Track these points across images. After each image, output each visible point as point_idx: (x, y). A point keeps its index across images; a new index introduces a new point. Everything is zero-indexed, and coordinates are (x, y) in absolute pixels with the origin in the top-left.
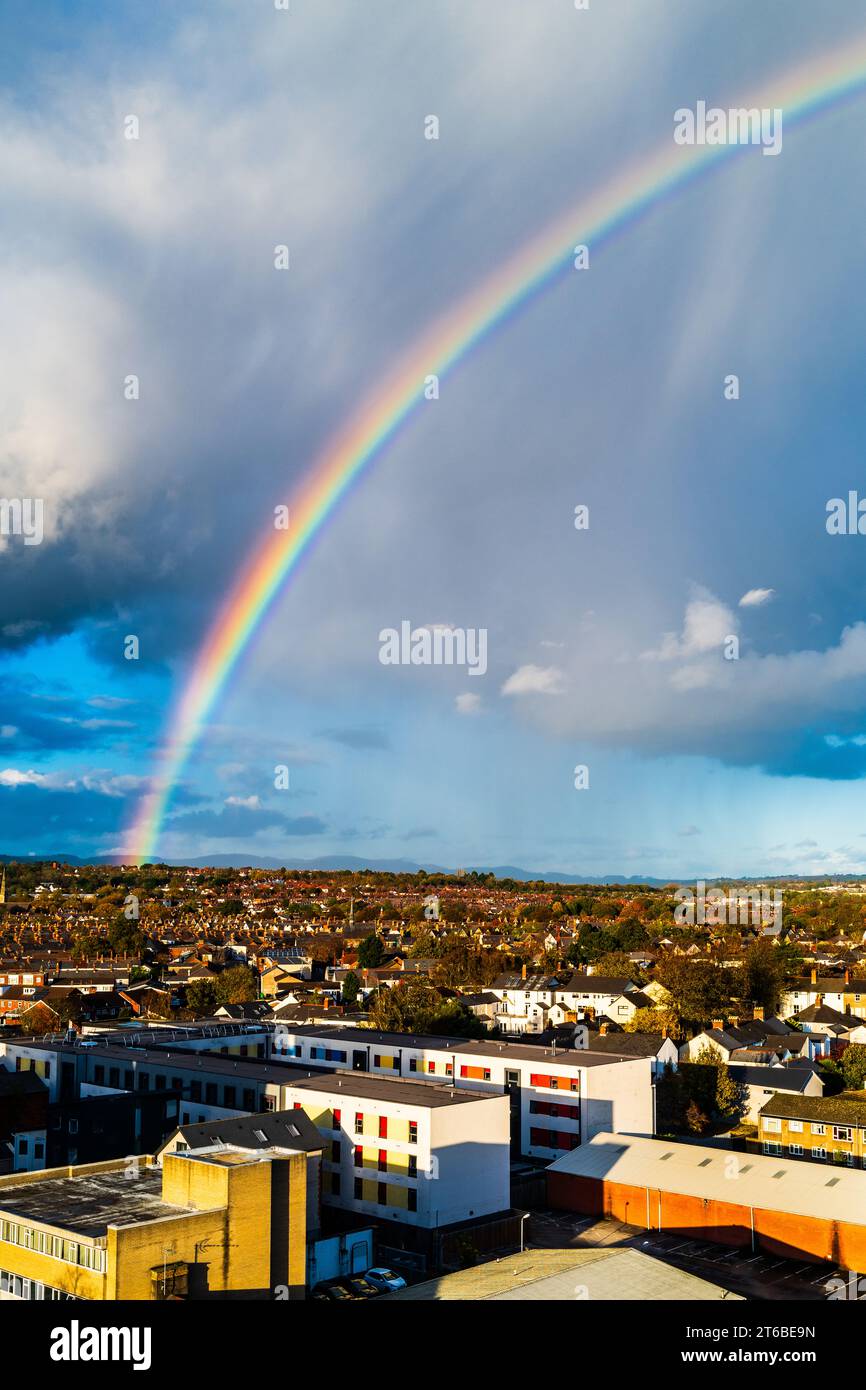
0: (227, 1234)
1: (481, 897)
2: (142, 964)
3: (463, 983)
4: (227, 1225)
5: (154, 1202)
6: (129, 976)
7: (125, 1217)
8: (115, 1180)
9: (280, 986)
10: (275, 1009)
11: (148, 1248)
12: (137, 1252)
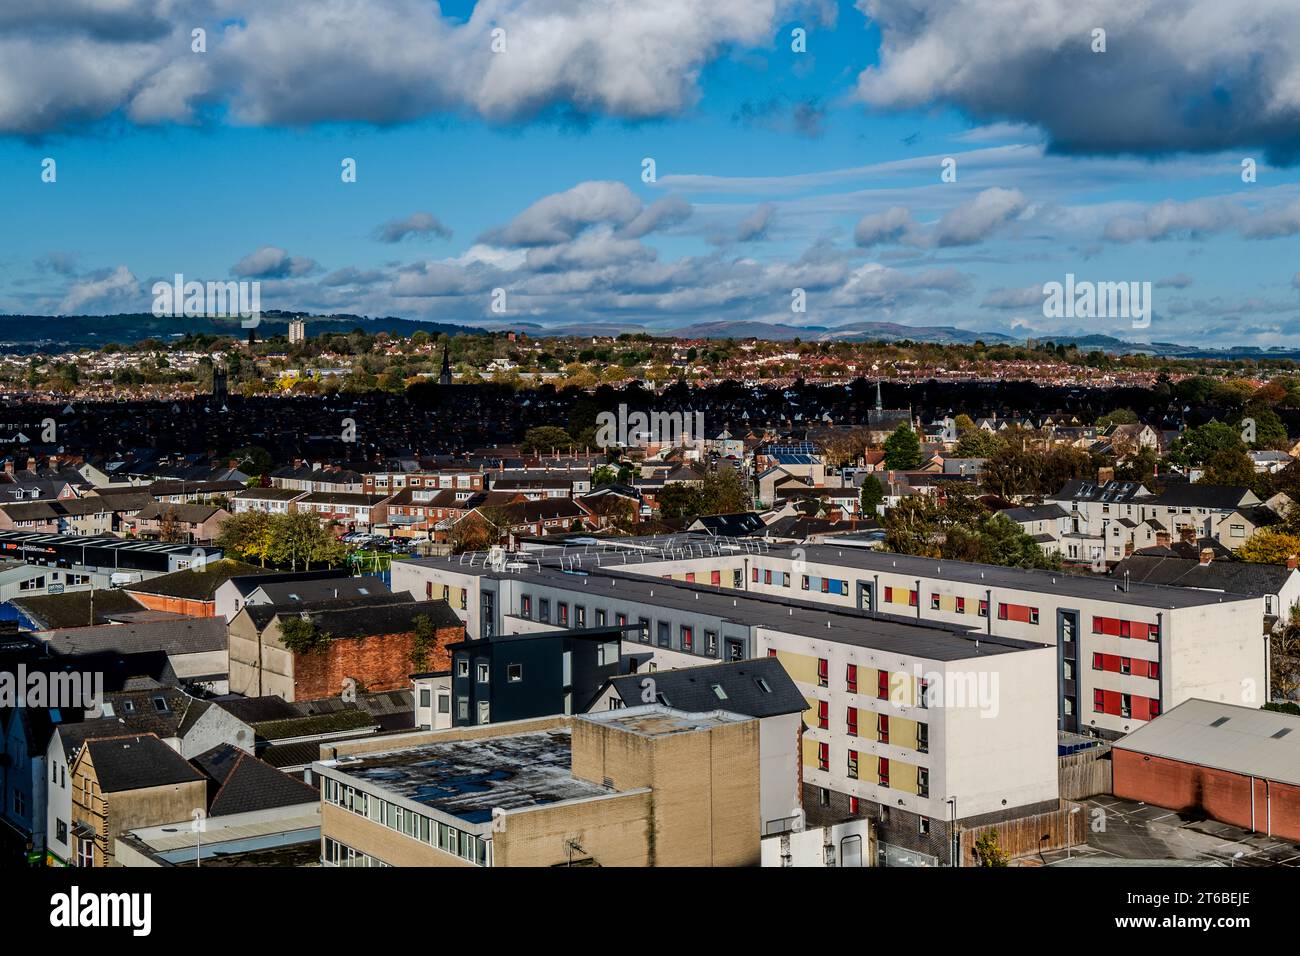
0: (652, 825)
1: (1057, 377)
2: (609, 463)
3: (1020, 491)
4: (652, 811)
5: (562, 778)
6: (591, 479)
7: (520, 797)
8: (518, 747)
9: (780, 493)
10: (768, 523)
11: (546, 840)
12: (532, 844)
